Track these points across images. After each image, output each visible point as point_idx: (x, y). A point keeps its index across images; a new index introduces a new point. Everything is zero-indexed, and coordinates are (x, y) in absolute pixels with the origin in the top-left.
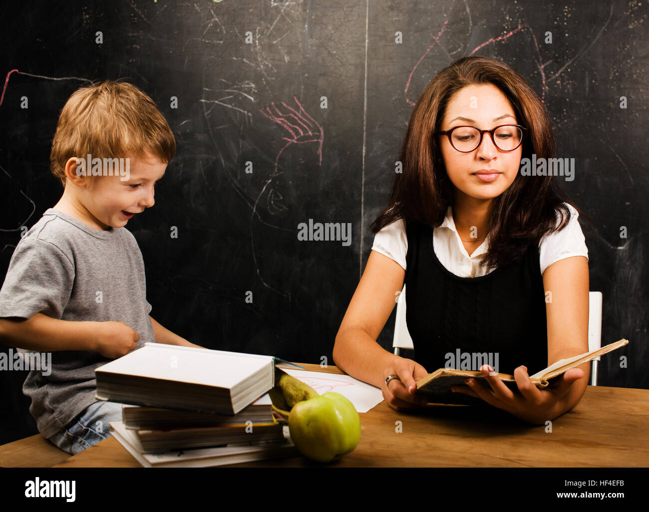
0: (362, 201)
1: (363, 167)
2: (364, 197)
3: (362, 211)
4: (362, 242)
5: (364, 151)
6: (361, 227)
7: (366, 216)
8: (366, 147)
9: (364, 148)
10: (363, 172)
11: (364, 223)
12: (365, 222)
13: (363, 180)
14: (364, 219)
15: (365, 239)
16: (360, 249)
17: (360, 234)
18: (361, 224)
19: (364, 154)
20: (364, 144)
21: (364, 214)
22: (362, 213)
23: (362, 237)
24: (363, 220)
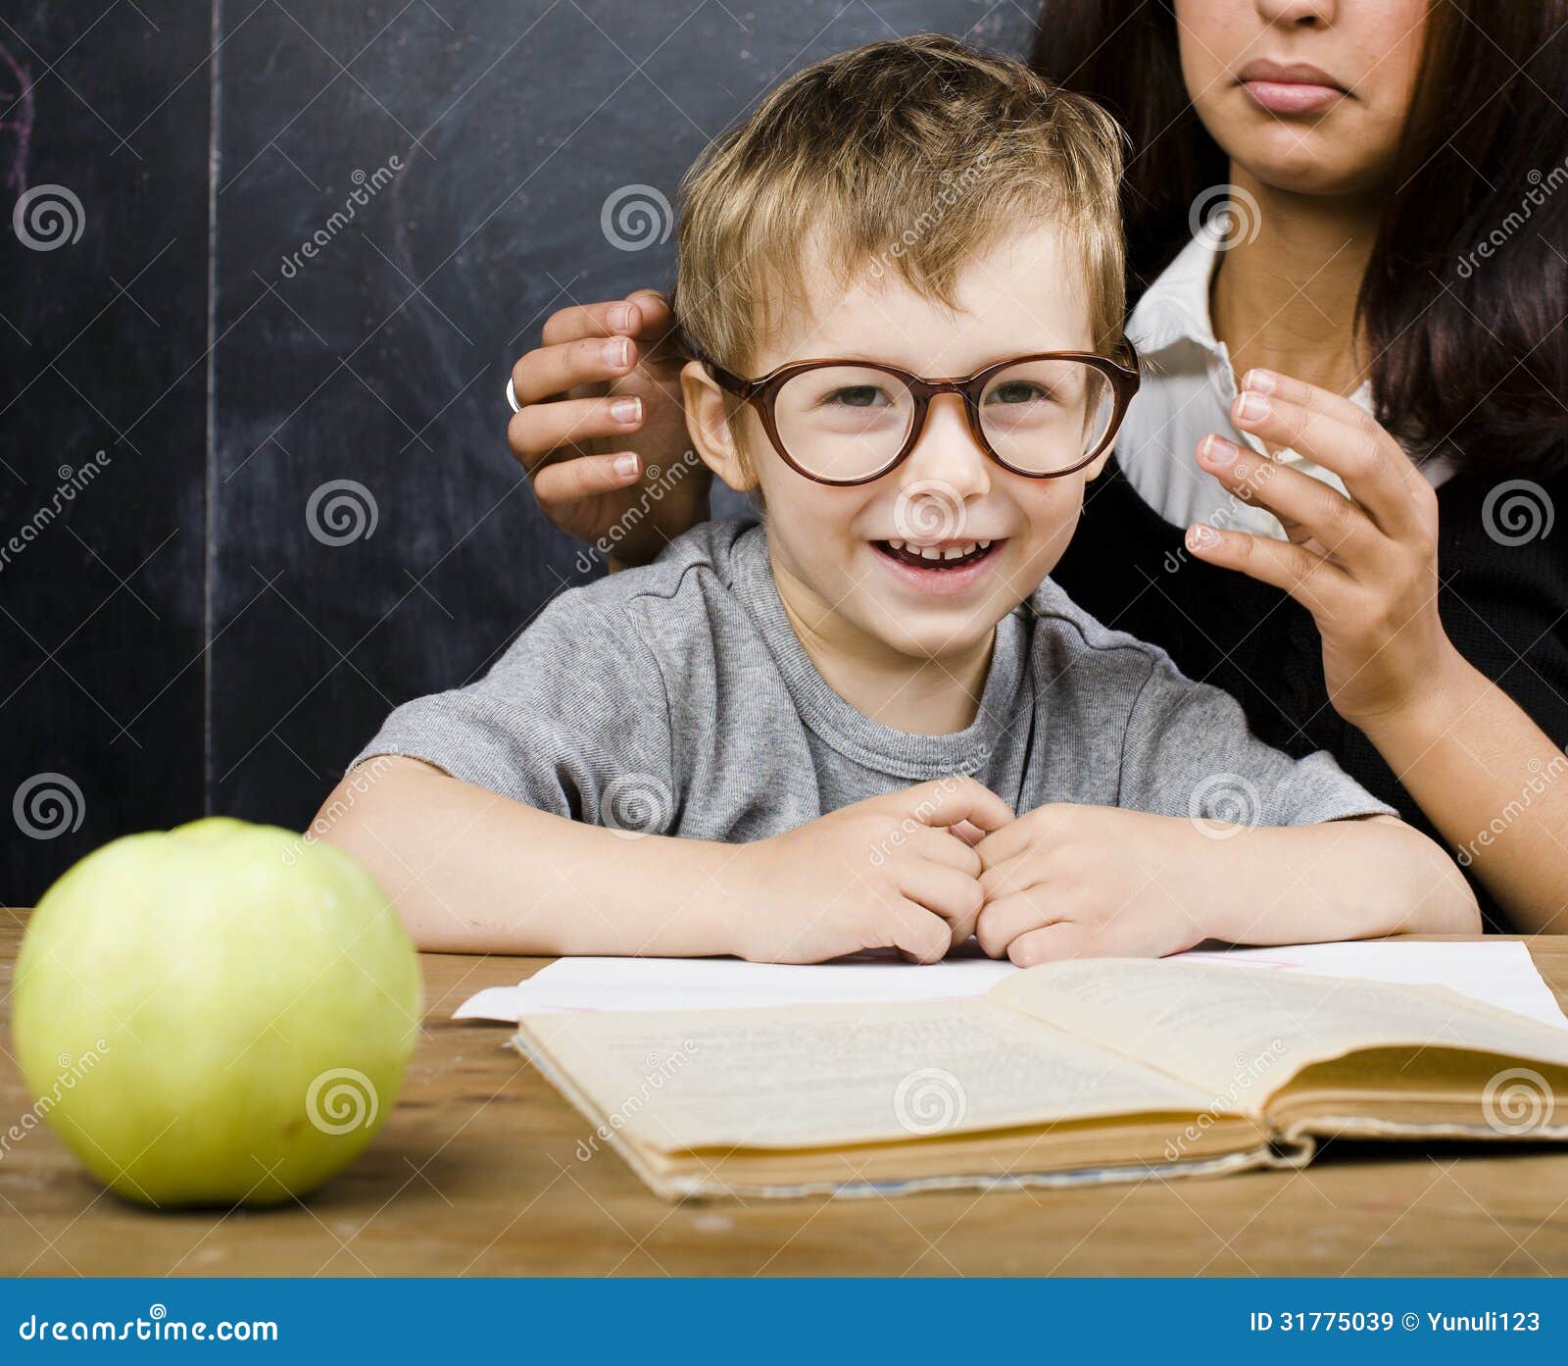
0: (211, 387)
1: (213, 238)
2: (218, 371)
3: (211, 431)
4: (212, 572)
5: (214, 167)
6: (204, 503)
7: (226, 453)
8: (222, 149)
9: (215, 154)
10: (212, 263)
11: (221, 487)
12: (221, 478)
13: (213, 293)
14: (219, 470)
15: (223, 557)
16: (203, 601)
17: (204, 540)
18: (204, 493)
19: (214, 182)
20: (215, 137)
21: (219, 447)
22: (211, 445)
23: (212, 550)
24: (212, 471)
